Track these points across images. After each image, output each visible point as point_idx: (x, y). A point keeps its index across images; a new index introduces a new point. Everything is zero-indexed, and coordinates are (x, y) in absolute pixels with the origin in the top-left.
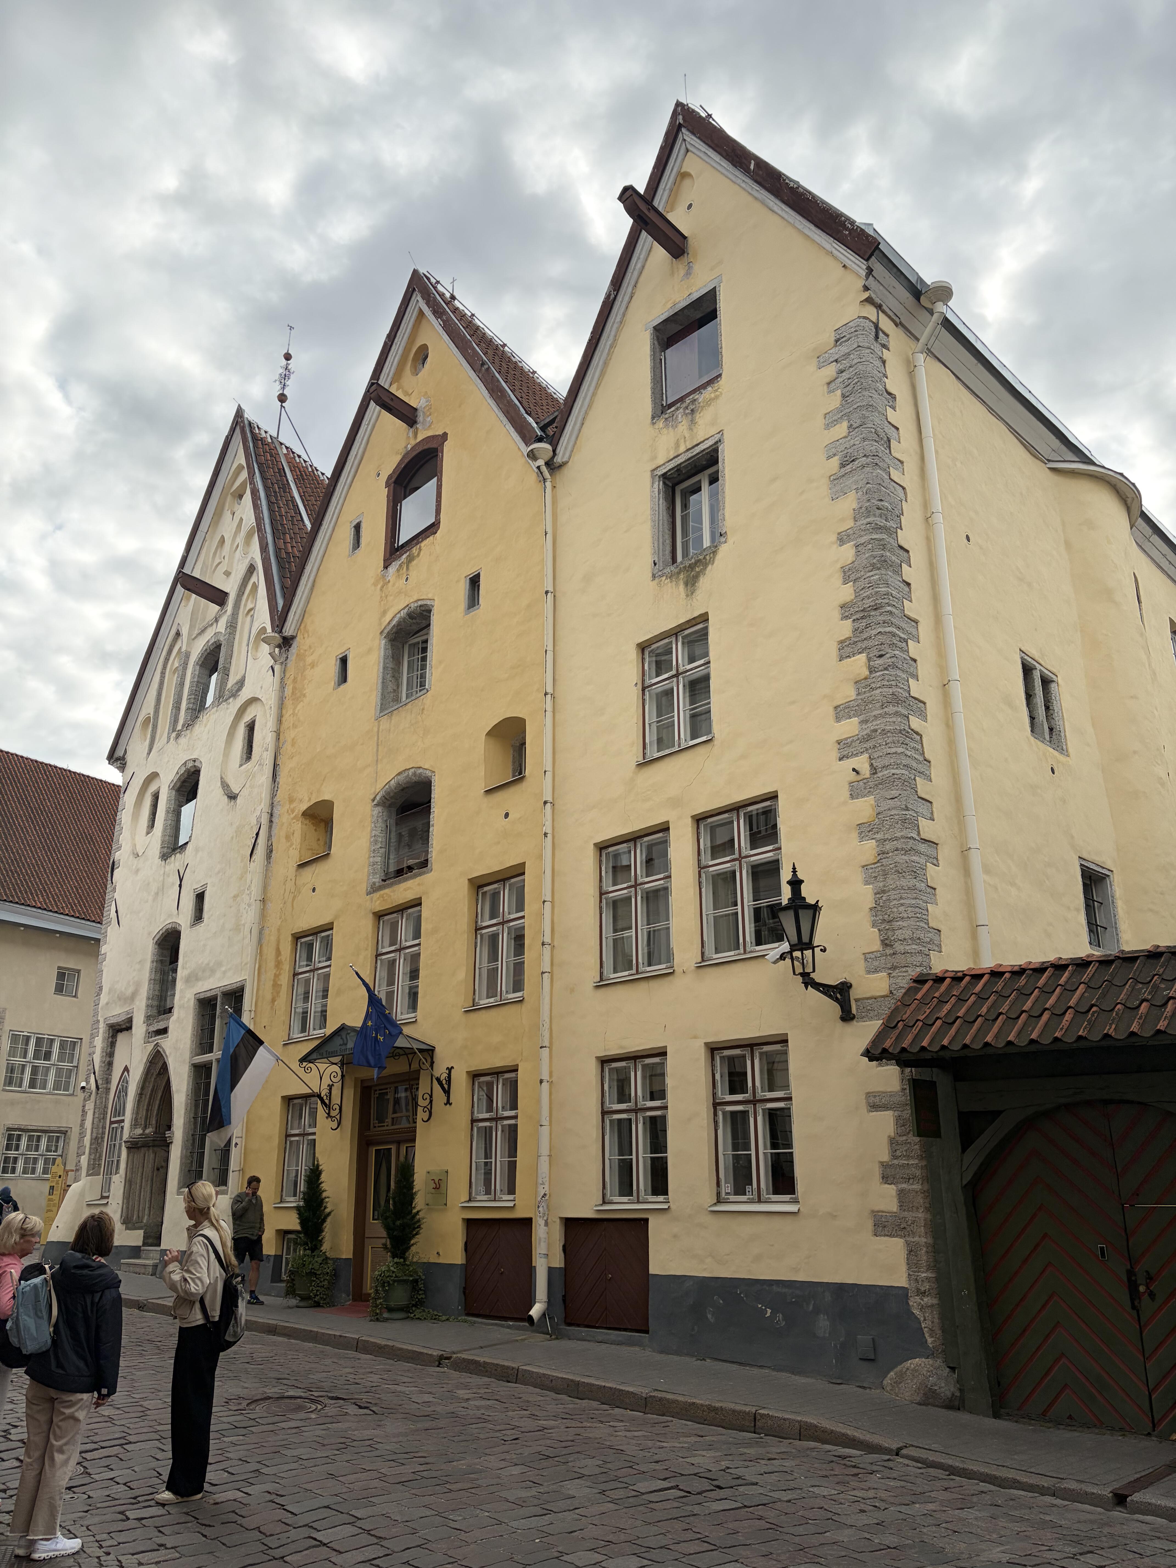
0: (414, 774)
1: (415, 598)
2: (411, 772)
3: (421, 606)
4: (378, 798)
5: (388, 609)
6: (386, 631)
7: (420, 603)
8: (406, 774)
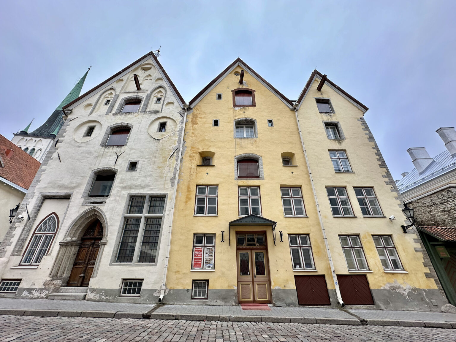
0: (252, 155)
1: (249, 117)
2: (251, 154)
3: (251, 119)
4: (237, 157)
5: (237, 116)
6: (236, 120)
7: (250, 119)
8: (249, 154)
